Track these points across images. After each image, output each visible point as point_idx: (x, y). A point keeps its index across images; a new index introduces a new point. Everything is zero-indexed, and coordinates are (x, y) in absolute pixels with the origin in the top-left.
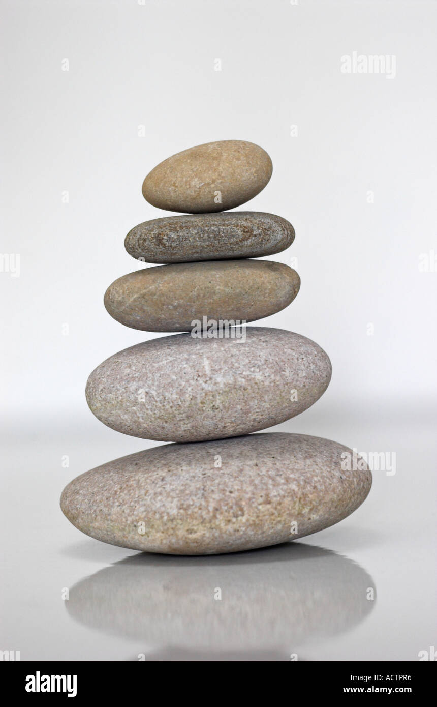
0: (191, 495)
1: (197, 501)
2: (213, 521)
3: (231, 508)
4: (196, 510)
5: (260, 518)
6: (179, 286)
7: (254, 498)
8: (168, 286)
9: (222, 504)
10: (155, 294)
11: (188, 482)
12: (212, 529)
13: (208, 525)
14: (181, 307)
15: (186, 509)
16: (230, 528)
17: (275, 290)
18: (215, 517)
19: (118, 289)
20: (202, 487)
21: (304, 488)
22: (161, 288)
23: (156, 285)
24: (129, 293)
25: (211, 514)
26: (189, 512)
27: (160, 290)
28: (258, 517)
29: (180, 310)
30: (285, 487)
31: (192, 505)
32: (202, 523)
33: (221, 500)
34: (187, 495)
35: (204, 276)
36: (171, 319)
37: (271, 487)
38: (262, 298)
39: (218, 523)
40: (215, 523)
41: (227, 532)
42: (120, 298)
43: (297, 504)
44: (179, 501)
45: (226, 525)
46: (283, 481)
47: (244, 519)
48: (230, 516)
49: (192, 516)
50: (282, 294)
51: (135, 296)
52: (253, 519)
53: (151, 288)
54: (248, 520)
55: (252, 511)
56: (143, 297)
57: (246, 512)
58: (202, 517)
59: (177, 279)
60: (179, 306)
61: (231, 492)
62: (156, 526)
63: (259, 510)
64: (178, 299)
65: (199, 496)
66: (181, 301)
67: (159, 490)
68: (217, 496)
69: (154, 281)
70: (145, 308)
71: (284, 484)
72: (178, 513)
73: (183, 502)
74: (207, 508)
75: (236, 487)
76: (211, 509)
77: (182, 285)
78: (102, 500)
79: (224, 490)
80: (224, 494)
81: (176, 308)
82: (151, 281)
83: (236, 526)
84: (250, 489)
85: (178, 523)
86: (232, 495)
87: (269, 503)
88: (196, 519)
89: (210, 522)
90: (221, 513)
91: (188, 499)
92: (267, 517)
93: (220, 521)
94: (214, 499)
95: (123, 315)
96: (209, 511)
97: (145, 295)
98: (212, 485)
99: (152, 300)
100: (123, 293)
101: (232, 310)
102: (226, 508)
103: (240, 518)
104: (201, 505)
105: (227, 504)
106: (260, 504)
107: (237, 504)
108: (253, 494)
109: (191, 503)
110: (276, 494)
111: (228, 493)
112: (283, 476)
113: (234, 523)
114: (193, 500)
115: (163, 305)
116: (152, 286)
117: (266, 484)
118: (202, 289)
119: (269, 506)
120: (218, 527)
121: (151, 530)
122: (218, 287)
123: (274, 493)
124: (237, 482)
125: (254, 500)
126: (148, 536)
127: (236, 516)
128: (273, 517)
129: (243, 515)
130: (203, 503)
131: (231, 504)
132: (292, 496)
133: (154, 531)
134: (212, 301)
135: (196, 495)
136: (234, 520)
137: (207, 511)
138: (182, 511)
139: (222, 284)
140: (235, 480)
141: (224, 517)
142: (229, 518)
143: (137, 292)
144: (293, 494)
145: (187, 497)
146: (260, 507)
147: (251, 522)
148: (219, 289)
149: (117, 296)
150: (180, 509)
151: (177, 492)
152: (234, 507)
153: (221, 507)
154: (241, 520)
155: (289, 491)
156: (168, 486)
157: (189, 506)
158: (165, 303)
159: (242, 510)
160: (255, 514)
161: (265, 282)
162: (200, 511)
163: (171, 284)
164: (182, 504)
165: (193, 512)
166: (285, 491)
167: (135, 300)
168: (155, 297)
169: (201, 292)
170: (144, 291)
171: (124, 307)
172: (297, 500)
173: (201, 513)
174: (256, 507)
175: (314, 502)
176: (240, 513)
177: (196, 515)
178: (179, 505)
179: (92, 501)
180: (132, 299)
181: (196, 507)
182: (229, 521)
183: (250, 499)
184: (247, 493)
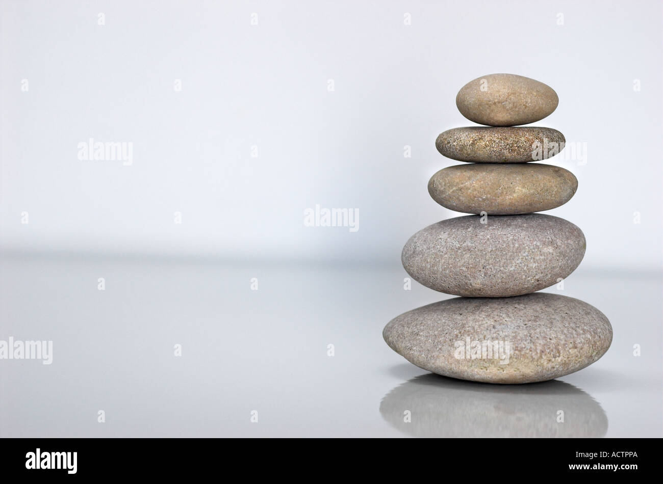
0: (522, 340)
1: (527, 344)
2: (540, 360)
3: (552, 351)
4: (528, 351)
5: (569, 359)
6: (488, 184)
7: (566, 344)
8: (480, 183)
9: (546, 348)
10: (469, 189)
11: (516, 330)
12: (538, 366)
13: (535, 363)
14: (488, 200)
15: (520, 351)
16: (550, 365)
17: (560, 192)
18: (541, 357)
19: (441, 181)
20: (529, 335)
21: (594, 338)
22: (475, 185)
23: (471, 181)
24: (450, 185)
25: (539, 355)
26: (523, 353)
27: (474, 186)
28: (568, 358)
29: (487, 202)
30: (584, 336)
31: (525, 348)
32: (531, 361)
33: (544, 345)
34: (519, 340)
35: (508, 178)
36: (479, 207)
37: (576, 336)
38: (549, 197)
39: (542, 362)
40: (540, 362)
41: (547, 369)
42: (442, 189)
43: (591, 349)
44: (513, 344)
45: (548, 363)
46: (581, 332)
47: (559, 359)
48: (551, 357)
49: (524, 356)
50: (565, 194)
51: (454, 189)
52: (565, 359)
53: (467, 183)
54: (561, 360)
55: (565, 354)
56: (460, 190)
57: (561, 354)
58: (532, 357)
59: (487, 178)
60: (487, 199)
61: (551, 339)
62: (495, 363)
63: (569, 353)
64: (487, 194)
65: (529, 341)
66: (489, 196)
67: (495, 335)
68: (542, 342)
69: (469, 178)
70: (461, 198)
71: (583, 334)
72: (514, 353)
73: (517, 345)
74: (536, 350)
75: (553, 336)
76: (539, 352)
77: (490, 184)
78: (446, 341)
79: (545, 337)
80: (546, 340)
81: (484, 200)
82: (467, 178)
83: (554, 364)
84: (562, 337)
85: (513, 361)
86: (552, 341)
87: (576, 348)
88: (528, 358)
89: (537, 361)
90: (546, 355)
91: (520, 344)
92: (574, 358)
93: (544, 361)
94: (540, 344)
95: (443, 200)
96: (537, 353)
97: (461, 189)
98: (535, 333)
99: (467, 193)
100: (445, 185)
101: (526, 204)
102: (548, 351)
103: (557, 358)
104: (531, 348)
105: (549, 348)
106: (570, 349)
107: (556, 348)
108: (566, 341)
109: (524, 346)
110: (580, 341)
111: (549, 340)
112: (580, 328)
113: (553, 362)
114: (524, 344)
115: (475, 197)
116: (467, 182)
117: (572, 334)
118: (505, 189)
119: (576, 350)
120: (542, 365)
121: (491, 365)
122: (517, 188)
123: (578, 341)
124: (552, 331)
125: (567, 346)
126: (487, 370)
127: (555, 357)
128: (577, 358)
129: (559, 357)
130: (533, 347)
131: (552, 348)
132: (588, 343)
133: (493, 366)
134: (512, 197)
135: (526, 341)
136: (553, 360)
137: (535, 353)
138: (517, 352)
139: (520, 186)
140: (551, 330)
141: (547, 357)
142: (550, 358)
143: (456, 186)
144: (588, 341)
145: (520, 342)
146: (570, 351)
147: (564, 362)
148: (518, 189)
149: (440, 186)
150: (516, 350)
151: (511, 337)
152: (554, 350)
153: (545, 350)
154: (558, 360)
155: (586, 339)
156: (501, 332)
157: (522, 348)
158: (477, 196)
159: (559, 352)
160: (567, 356)
161: (553, 186)
162: (530, 353)
163: (482, 182)
164: (517, 347)
165: (525, 353)
166: (584, 339)
167: (453, 192)
168: (469, 191)
169: (504, 190)
170: (462, 186)
171: (444, 195)
172: (591, 346)
173: (532, 354)
174: (568, 351)
175: (599, 348)
176: (558, 354)
177: (528, 355)
178: (514, 347)
179: (436, 341)
180: (451, 191)
181: (527, 349)
182: (550, 360)
183: (564, 345)
184: (562, 340)
